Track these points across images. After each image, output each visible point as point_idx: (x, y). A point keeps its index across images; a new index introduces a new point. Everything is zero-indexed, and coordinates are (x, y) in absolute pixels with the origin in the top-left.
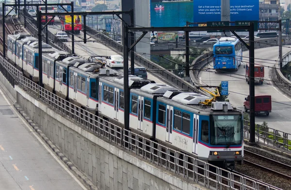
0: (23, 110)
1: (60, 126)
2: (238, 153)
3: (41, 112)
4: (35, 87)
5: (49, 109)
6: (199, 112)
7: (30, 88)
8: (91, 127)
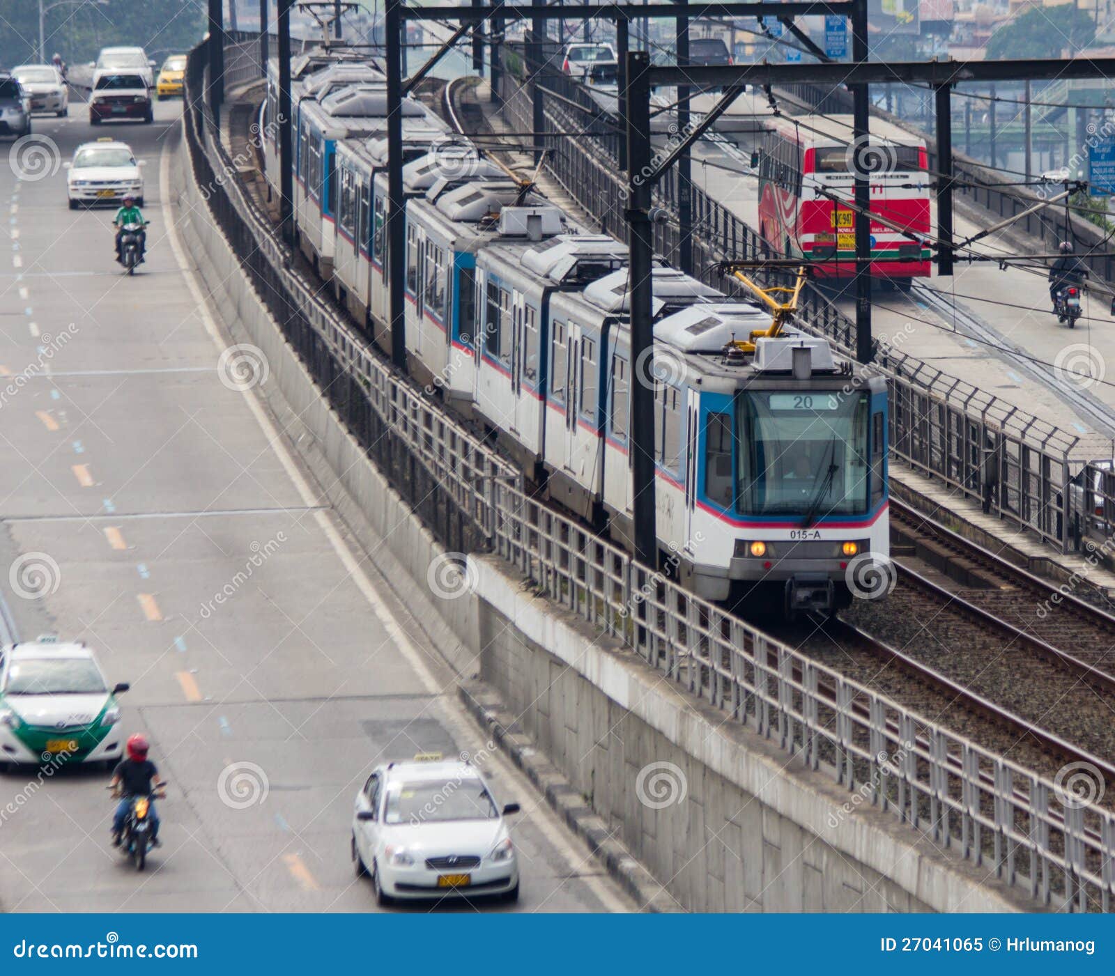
0: (527, 724)
1: (774, 837)
2: (853, 549)
3: (648, 740)
4: (607, 570)
5: (698, 720)
6: (699, 381)
7: (572, 574)
8: (986, 846)
